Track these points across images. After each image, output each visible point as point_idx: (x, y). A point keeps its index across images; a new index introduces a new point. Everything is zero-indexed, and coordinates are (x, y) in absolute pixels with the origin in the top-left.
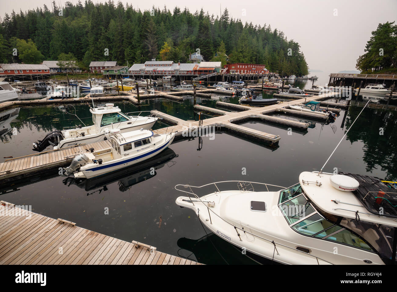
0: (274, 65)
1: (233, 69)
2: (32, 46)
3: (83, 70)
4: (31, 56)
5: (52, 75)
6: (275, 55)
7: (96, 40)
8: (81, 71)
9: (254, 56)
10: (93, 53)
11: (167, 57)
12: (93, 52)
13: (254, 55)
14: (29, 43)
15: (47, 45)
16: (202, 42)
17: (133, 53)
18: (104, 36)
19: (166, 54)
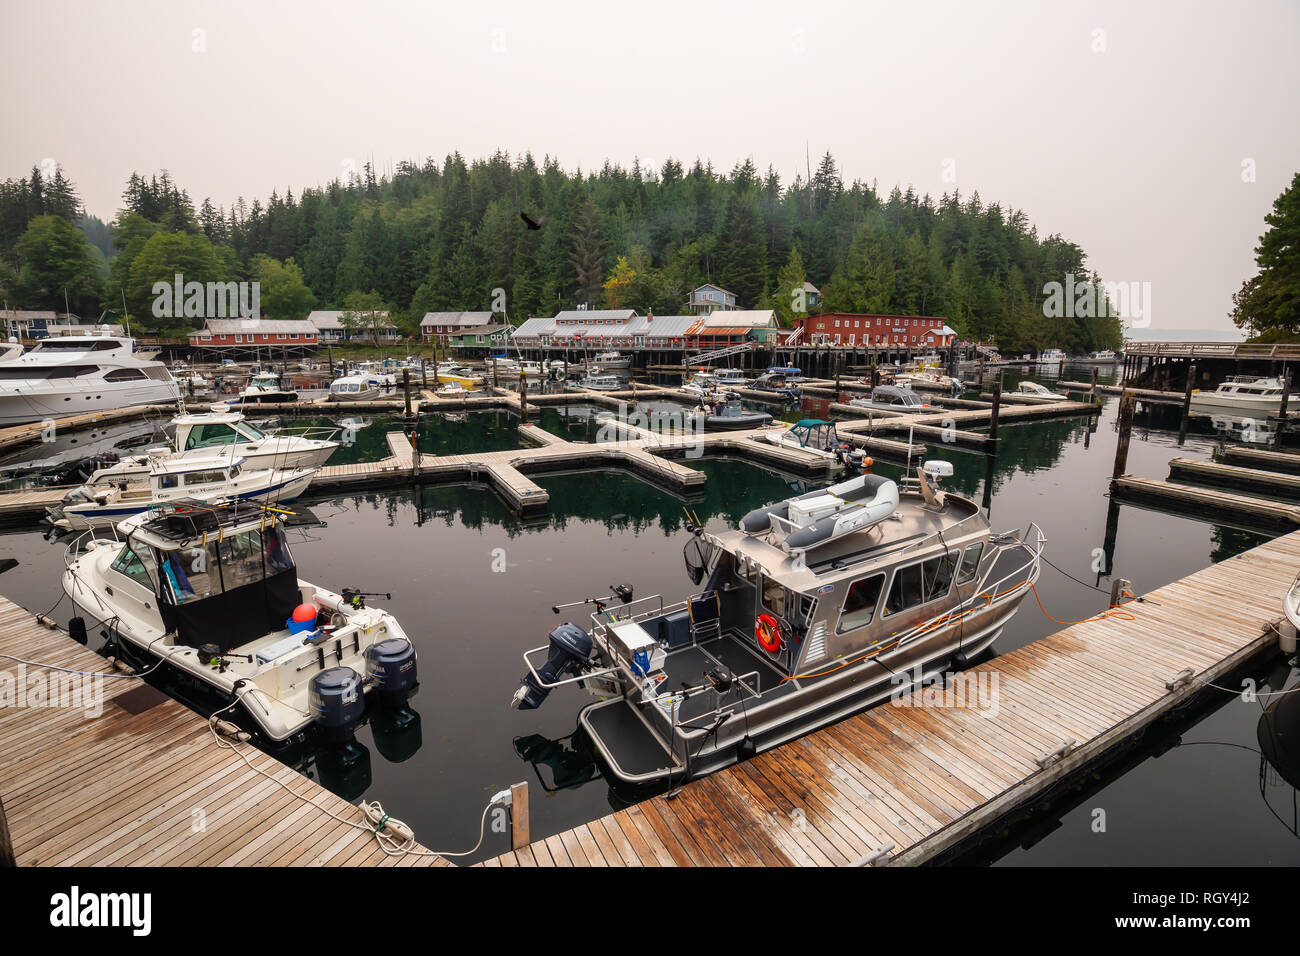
0: (985, 318)
1: (822, 331)
2: (291, 275)
3: (405, 335)
4: (285, 299)
5: (324, 346)
6: (989, 285)
7: (448, 255)
8: (399, 338)
9: (911, 291)
10: (437, 289)
11: (623, 299)
12: (435, 287)
13: (914, 288)
14: (287, 267)
15: (332, 272)
16: (733, 254)
17: (535, 288)
18: (467, 244)
19: (620, 290)
